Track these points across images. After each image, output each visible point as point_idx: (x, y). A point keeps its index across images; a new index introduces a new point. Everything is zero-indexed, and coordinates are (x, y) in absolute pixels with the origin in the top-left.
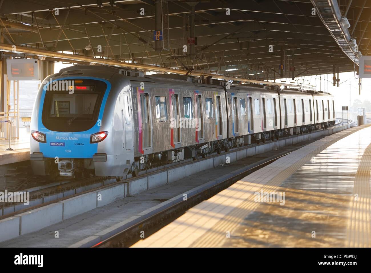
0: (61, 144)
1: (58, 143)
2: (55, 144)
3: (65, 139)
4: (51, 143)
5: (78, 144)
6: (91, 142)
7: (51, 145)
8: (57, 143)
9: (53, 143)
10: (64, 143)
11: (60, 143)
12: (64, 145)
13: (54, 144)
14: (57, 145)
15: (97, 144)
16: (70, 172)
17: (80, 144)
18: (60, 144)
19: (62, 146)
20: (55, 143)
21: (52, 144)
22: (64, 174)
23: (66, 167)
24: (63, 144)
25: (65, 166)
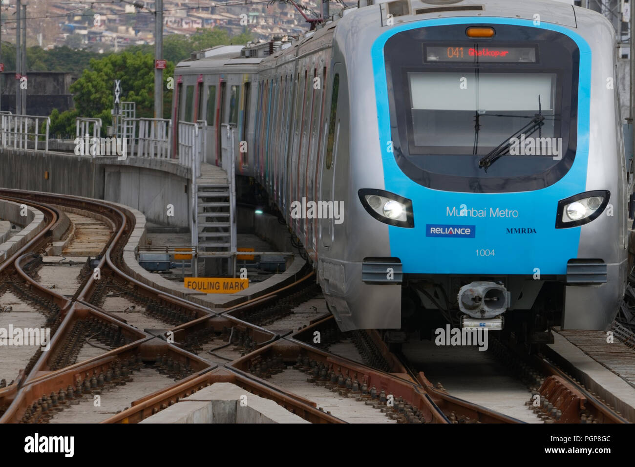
0: (463, 231)
1: (451, 228)
2: (444, 231)
3: (475, 214)
4: (429, 227)
5: (518, 231)
6: (560, 224)
7: (428, 234)
8: (448, 227)
9: (436, 226)
10: (473, 228)
11: (458, 227)
12: (472, 235)
13: (441, 230)
14: (451, 235)
15: (580, 228)
17: (523, 231)
18: (460, 232)
19: (465, 236)
20: (444, 227)
21: (433, 230)
23: (486, 302)
25: (483, 300)
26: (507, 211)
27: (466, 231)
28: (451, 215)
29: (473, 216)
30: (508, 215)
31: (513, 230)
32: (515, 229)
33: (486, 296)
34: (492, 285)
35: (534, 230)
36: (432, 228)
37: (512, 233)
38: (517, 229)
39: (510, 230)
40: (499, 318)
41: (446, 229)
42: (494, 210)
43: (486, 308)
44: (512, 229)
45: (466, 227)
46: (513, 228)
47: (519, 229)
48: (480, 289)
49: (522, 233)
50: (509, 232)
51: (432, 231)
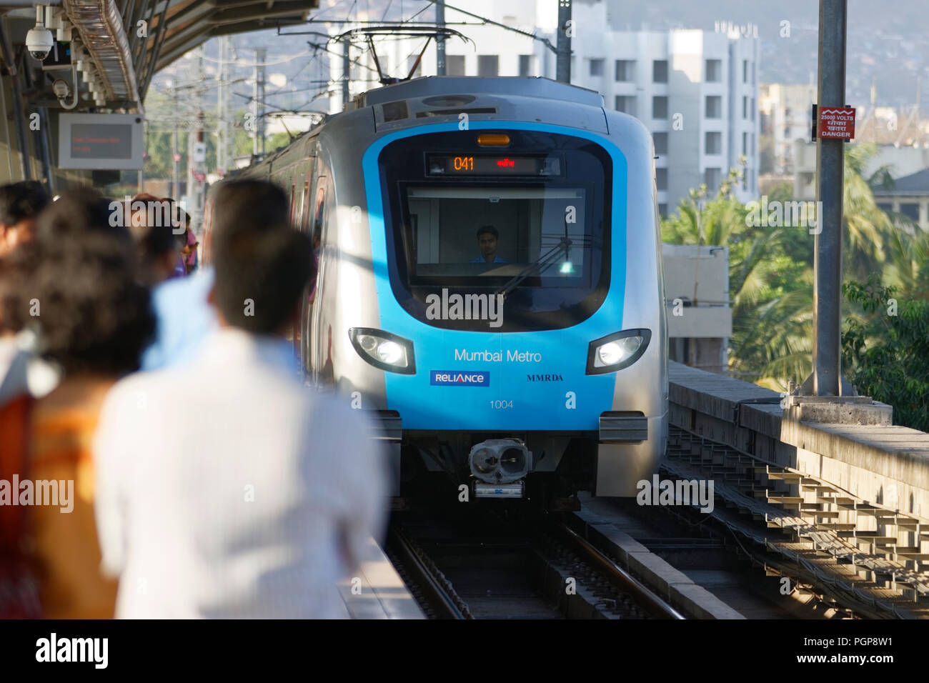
0: (475, 379)
1: (460, 375)
2: (452, 378)
3: (489, 357)
4: (433, 373)
5: (541, 378)
8: (457, 373)
9: (442, 373)
10: (487, 375)
11: (469, 373)
12: (486, 383)
14: (460, 383)
16: (514, 482)
17: (547, 378)
18: (471, 379)
19: (478, 384)
20: (452, 373)
21: (439, 378)
22: (493, 490)
24: (480, 379)
26: (527, 354)
27: (478, 379)
28: (460, 359)
29: (487, 360)
30: (529, 359)
31: (535, 377)
32: (538, 376)
33: (502, 458)
34: (509, 443)
35: (560, 377)
36: (437, 375)
37: (533, 380)
38: (540, 376)
39: (531, 377)
40: (519, 483)
41: (455, 376)
42: (512, 354)
43: (502, 470)
44: (533, 376)
45: (478, 373)
46: (535, 374)
47: (542, 376)
48: (496, 448)
49: (546, 380)
50: (530, 379)
51: (437, 378)
